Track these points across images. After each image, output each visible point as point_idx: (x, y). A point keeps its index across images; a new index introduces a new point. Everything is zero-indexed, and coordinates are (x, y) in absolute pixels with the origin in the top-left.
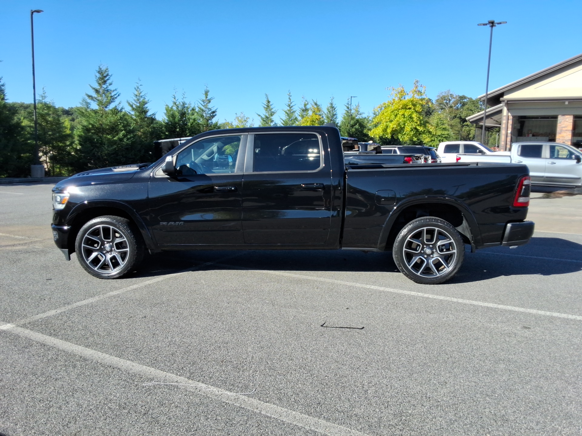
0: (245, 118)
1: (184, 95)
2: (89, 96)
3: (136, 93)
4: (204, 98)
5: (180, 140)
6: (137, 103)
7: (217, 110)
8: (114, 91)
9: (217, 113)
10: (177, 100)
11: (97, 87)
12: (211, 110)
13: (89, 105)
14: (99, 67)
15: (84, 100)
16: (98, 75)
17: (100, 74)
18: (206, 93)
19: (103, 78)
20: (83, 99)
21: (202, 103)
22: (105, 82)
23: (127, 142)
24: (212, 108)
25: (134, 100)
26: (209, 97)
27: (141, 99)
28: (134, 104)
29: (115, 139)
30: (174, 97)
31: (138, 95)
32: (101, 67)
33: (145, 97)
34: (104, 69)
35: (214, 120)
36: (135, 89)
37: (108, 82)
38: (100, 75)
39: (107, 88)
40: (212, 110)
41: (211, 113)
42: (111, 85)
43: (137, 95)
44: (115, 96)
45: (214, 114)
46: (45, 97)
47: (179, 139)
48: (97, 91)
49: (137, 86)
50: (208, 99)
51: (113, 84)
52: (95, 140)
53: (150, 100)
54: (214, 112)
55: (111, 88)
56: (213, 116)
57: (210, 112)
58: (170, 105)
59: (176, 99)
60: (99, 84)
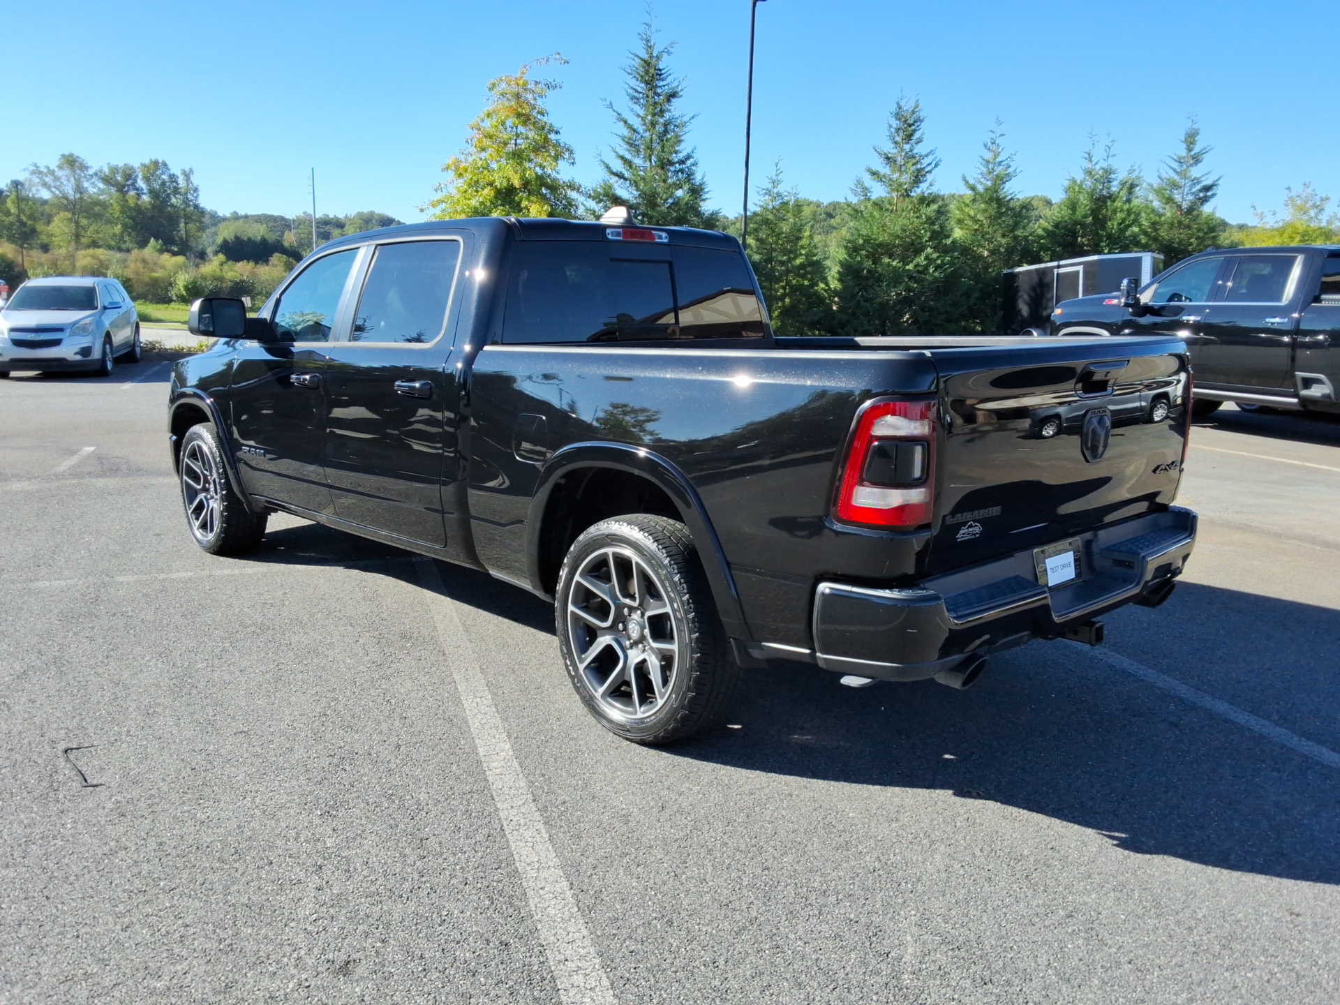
0: (1318, 198)
1: (1110, 148)
2: (874, 173)
3: (989, 156)
4: (1183, 153)
5: (1059, 267)
6: (988, 180)
7: (1219, 182)
8: (927, 155)
9: (1218, 191)
10: (1096, 163)
11: (889, 148)
12: (1199, 183)
13: (869, 194)
14: (898, 103)
15: (859, 182)
16: (895, 123)
17: (900, 119)
18: (1190, 140)
19: (908, 128)
20: (857, 181)
21: (1175, 165)
22: (909, 137)
23: (936, 274)
24: (1203, 176)
25: (982, 174)
26: (1197, 149)
27: (999, 170)
28: (982, 183)
29: (907, 267)
30: (1087, 156)
31: (991, 160)
32: (902, 103)
33: (1011, 164)
34: (908, 106)
35: (1207, 209)
36: (985, 146)
37: (917, 135)
38: (898, 122)
39: (911, 151)
40: (1204, 183)
41: (1200, 191)
42: (920, 144)
43: (988, 162)
44: (928, 169)
45: (1209, 194)
46: (779, 182)
47: (1055, 264)
48: (888, 159)
49: (992, 139)
50: (1192, 153)
51: (925, 140)
52: (865, 272)
53: (1018, 171)
54: (1207, 188)
55: (920, 149)
56: (1205, 200)
57: (1198, 187)
58: (1079, 177)
59: (1094, 160)
60: (896, 143)
